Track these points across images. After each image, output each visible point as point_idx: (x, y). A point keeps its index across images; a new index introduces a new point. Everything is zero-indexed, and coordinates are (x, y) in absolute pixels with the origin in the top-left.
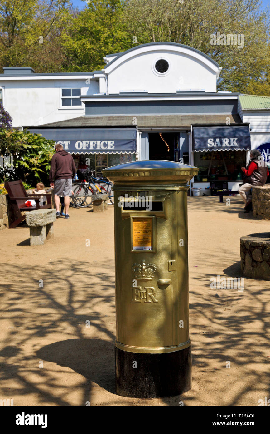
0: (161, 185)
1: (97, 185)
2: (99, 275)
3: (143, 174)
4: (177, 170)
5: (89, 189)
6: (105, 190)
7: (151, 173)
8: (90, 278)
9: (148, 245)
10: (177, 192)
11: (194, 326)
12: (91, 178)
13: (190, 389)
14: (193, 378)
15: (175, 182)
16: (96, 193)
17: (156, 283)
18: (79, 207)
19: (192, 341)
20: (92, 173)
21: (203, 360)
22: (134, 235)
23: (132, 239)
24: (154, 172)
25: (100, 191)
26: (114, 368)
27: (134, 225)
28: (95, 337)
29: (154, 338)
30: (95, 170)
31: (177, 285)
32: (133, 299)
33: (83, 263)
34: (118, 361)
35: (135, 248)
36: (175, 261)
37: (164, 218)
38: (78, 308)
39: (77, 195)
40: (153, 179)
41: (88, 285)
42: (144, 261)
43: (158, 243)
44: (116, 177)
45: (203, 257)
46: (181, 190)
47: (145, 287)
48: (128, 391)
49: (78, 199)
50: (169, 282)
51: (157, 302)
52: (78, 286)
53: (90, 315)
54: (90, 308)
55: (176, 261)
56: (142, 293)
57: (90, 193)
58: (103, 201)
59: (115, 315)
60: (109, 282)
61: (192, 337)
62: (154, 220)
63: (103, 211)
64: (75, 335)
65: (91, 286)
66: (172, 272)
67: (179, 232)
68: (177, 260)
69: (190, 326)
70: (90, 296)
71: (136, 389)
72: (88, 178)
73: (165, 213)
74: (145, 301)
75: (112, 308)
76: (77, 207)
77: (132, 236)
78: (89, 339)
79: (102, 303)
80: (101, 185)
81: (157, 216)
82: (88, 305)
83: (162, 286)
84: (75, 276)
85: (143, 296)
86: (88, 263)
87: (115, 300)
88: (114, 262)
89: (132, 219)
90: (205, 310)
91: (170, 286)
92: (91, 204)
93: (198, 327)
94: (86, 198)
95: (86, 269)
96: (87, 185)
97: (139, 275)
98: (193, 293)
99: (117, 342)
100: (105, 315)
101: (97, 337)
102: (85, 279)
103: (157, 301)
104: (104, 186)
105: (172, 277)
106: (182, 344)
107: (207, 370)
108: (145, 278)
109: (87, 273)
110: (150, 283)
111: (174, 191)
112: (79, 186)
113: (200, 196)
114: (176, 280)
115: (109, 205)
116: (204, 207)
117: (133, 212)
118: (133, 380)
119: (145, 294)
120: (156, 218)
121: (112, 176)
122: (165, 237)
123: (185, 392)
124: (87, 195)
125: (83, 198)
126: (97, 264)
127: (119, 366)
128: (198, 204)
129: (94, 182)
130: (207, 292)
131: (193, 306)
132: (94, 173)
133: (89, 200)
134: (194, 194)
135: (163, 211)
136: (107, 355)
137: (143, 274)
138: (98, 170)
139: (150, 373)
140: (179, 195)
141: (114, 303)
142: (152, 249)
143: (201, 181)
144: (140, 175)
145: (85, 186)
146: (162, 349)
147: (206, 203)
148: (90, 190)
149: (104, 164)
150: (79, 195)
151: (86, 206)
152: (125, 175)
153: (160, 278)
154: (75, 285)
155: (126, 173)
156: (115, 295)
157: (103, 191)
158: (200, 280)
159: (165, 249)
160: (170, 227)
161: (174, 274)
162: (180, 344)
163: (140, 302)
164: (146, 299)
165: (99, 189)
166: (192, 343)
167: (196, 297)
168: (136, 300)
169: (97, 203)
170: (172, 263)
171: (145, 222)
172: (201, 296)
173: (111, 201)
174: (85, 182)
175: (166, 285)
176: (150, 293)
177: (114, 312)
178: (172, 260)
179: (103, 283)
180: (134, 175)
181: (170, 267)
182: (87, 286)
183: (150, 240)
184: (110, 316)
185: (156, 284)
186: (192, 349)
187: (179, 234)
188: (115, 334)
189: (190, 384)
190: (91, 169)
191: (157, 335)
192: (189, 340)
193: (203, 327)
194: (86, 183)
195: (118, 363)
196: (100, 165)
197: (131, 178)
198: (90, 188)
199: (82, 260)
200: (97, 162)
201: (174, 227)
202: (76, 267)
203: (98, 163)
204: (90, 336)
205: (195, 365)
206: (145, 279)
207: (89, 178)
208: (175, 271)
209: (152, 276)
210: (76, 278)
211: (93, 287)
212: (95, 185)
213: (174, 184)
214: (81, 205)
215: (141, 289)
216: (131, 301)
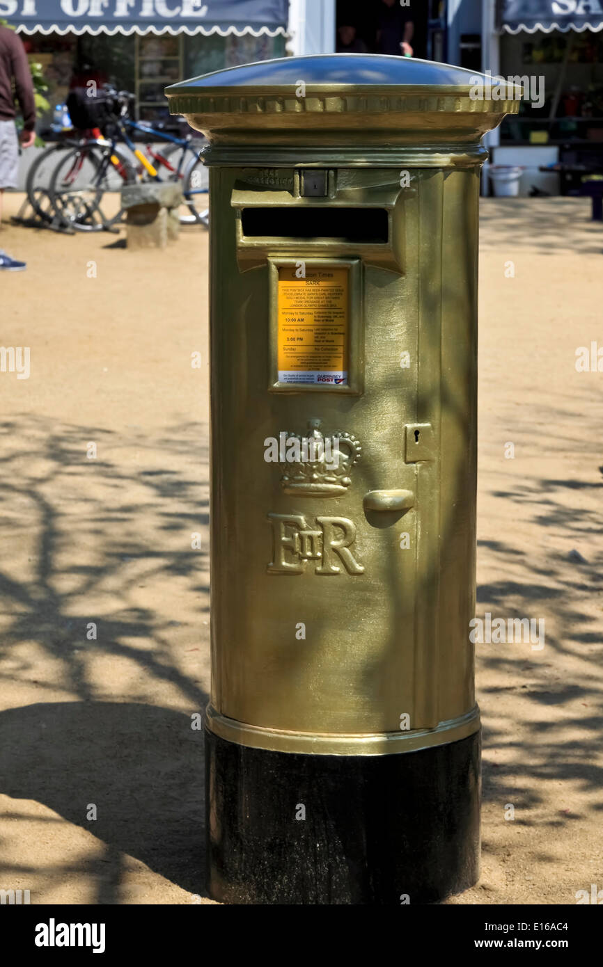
0: (385, 148)
1: (140, 149)
2: (146, 476)
3: (318, 107)
4: (444, 94)
5: (110, 163)
6: (171, 169)
7: (349, 100)
8: (116, 486)
9: (334, 367)
10: (441, 174)
11: (494, 663)
12: (120, 124)
13: (473, 883)
14: (487, 847)
15: (437, 138)
16: (138, 178)
17: (361, 506)
18: (74, 228)
19: (486, 714)
20: (122, 104)
21: (521, 782)
22: (281, 327)
23: (273, 344)
24: (361, 97)
25: (154, 172)
26: (202, 807)
27: (281, 292)
28: (134, 698)
29: (350, 703)
30: (132, 91)
31: (436, 515)
32: (275, 558)
33: (90, 433)
34: (217, 780)
35: (284, 375)
36: (428, 425)
37: (395, 269)
38: (71, 594)
39: (67, 186)
40: (354, 124)
41: (108, 510)
42: (317, 422)
43: (371, 358)
44: (218, 115)
45: (527, 419)
46: (457, 166)
47: (321, 519)
48: (252, 887)
49: (71, 199)
50: (405, 501)
51: (360, 574)
52: (74, 515)
53: (116, 619)
54: (117, 594)
55: (433, 427)
56: (307, 541)
57: (114, 178)
58: (163, 211)
59: (206, 619)
60: (185, 502)
61: (483, 701)
62: (355, 275)
63: (164, 243)
64: (61, 688)
65: (119, 515)
66: (419, 465)
67: (448, 321)
68: (437, 422)
69: (477, 665)
70: (115, 550)
71: (281, 882)
72: (108, 123)
73: (396, 251)
74: (319, 569)
75: (194, 594)
76: (69, 230)
77: (273, 331)
78: (112, 704)
79: (159, 576)
80: (158, 148)
81: (368, 262)
82: (111, 582)
83: (381, 517)
84: (60, 477)
85: (312, 550)
86: (109, 432)
87: (208, 567)
88: (206, 430)
89: (274, 268)
90: (532, 609)
91: (408, 517)
92: (117, 219)
93: (507, 667)
94: (99, 198)
95: (104, 457)
96: (103, 149)
97: (298, 474)
98: (494, 546)
99: (214, 714)
100: (169, 619)
101: (140, 698)
102: (100, 489)
103: (360, 568)
104: (168, 152)
105: (418, 485)
106: (450, 722)
107: (537, 816)
108: (319, 485)
109: (104, 469)
110: (337, 502)
111: (430, 170)
112: (73, 154)
113: (521, 195)
114: (432, 494)
115: (184, 223)
116: (535, 235)
117: (281, 246)
118: (271, 847)
119: (317, 543)
120: (362, 269)
121: (203, 111)
122: (393, 336)
123: (455, 893)
124: (103, 186)
125: (89, 198)
126: (140, 437)
127: (221, 798)
128: (513, 227)
129: (132, 137)
130: (541, 542)
131: (489, 594)
132: (131, 104)
133: (111, 205)
134: (499, 189)
135: (390, 244)
136: (178, 759)
137: (313, 471)
138: (147, 94)
139: (332, 824)
140: (450, 185)
141: (205, 578)
142: (347, 380)
143: (525, 142)
144: (308, 108)
145: (97, 152)
146: (378, 738)
147: (541, 224)
148: (116, 168)
149: (168, 70)
150: (76, 185)
151: (100, 226)
152: (250, 107)
153: (375, 486)
154: (62, 509)
155: (255, 100)
156: (208, 550)
157: (164, 173)
158: (518, 502)
159: (395, 382)
160: (414, 301)
161: (425, 473)
162: (442, 723)
163: (297, 573)
164: (323, 560)
165: (148, 163)
166: (484, 721)
167: (499, 559)
168: (284, 563)
169: (141, 217)
170: (417, 433)
171: (322, 283)
172: (519, 557)
173: (192, 210)
174: (95, 137)
175: (396, 512)
176: (338, 539)
177: (205, 610)
178: (418, 422)
179: (162, 505)
180: (284, 109)
181: (411, 444)
182: (104, 515)
183: (341, 350)
184: (186, 624)
185: (358, 508)
186: (484, 743)
187: (445, 325)
188: (208, 687)
189: (474, 865)
190: (118, 90)
191: (358, 690)
192: (473, 712)
193: (526, 666)
194: (101, 141)
195: (216, 790)
196: (151, 75)
197: (275, 120)
198: (115, 160)
199: (89, 422)
200: (142, 63)
201: (429, 304)
202: (64, 445)
203: (147, 69)
204: (115, 692)
205: (491, 800)
206: (318, 490)
207: (113, 123)
208: (429, 461)
209: (346, 480)
210: (64, 487)
211: (124, 520)
212: (133, 150)
213: (431, 143)
214: (81, 221)
215: (304, 524)
216: (268, 567)
